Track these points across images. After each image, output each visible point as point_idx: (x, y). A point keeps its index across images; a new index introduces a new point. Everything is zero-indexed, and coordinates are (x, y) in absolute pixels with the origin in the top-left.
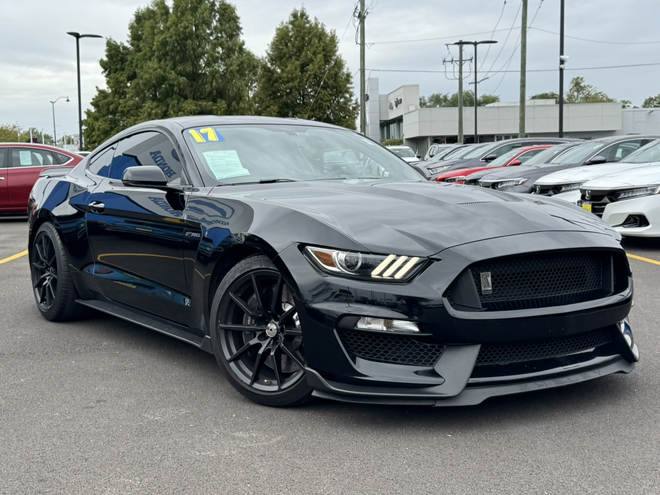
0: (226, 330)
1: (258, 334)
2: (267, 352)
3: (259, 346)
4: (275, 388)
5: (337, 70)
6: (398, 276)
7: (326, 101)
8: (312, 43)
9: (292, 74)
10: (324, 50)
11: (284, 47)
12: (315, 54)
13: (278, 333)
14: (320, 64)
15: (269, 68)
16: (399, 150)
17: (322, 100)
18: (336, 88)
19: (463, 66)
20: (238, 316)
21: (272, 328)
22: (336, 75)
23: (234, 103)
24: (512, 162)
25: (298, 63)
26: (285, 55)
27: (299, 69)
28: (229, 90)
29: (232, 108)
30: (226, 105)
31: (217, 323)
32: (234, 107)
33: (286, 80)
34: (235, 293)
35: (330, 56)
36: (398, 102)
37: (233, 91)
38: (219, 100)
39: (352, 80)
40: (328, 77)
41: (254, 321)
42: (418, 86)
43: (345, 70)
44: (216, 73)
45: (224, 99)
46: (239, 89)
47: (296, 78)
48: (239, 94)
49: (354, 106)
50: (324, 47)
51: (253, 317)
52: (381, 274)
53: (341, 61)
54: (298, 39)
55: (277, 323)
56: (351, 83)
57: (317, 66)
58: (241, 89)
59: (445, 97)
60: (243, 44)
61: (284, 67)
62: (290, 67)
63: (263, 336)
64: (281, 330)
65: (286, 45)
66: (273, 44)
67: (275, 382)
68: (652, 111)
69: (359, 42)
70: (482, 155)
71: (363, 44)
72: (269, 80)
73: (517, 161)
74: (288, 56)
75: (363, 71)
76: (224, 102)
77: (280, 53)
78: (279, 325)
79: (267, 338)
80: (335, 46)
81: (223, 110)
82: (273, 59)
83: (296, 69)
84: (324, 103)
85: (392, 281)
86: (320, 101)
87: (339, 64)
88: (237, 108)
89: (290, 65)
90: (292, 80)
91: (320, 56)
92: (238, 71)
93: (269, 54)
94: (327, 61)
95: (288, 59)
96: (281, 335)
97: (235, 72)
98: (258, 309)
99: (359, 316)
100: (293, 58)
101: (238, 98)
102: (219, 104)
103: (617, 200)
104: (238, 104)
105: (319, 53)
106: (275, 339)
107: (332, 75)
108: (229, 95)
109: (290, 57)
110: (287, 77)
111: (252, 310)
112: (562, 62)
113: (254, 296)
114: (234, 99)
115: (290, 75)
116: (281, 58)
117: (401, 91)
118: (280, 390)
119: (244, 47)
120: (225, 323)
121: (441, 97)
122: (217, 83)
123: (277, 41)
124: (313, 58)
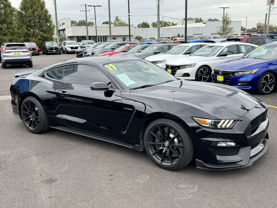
0: (150, 144)
1: (162, 145)
2: (166, 151)
3: (163, 150)
4: (170, 164)
5: (46, 13)
6: (228, 126)
7: (43, 24)
8: (36, 3)
9: (30, 15)
10: (41, 6)
11: (26, 5)
12: (38, 7)
13: (169, 145)
14: (40, 11)
15: (20, 12)
16: (72, 42)
17: (42, 24)
18: (46, 20)
19: (87, 13)
20: (154, 139)
21: (167, 143)
22: (46, 15)
23: (9, 25)
24: (124, 50)
25: (32, 10)
26: (26, 7)
27: (32, 13)
28: (7, 20)
29: (9, 27)
30: (6, 26)
31: (147, 142)
32: (10, 27)
33: (28, 16)
34: (152, 132)
35: (43, 8)
36: (63, 24)
37: (9, 20)
38: (4, 24)
39: (51, 17)
40: (43, 16)
41: (159, 141)
42: (70, 18)
43: (49, 14)
44: (2, 14)
45: (5, 24)
46: (11, 20)
47: (32, 16)
48: (11, 22)
49: (53, 26)
50: (41, 5)
51: (159, 140)
52: (221, 126)
53: (47, 10)
54: (31, 2)
55: (168, 141)
56: (51, 18)
57: (39, 12)
58: (12, 20)
59: (75, 21)
60: (10, 3)
61: (26, 12)
62: (29, 12)
63: (164, 146)
64: (170, 144)
65: (27, 4)
66: (21, 3)
67: (170, 162)
68: (143, 29)
69: (54, 4)
70: (111, 47)
71: (55, 5)
72: (21, 16)
73: (125, 50)
74: (28, 8)
75: (56, 14)
76: (6, 24)
77: (25, 6)
78: (169, 142)
79: (165, 146)
80: (45, 5)
81: (5, 27)
82: (21, 9)
83: (31, 13)
84: (43, 25)
85: (226, 128)
86: (41, 24)
87: (46, 11)
88: (11, 27)
89: (29, 11)
90: (30, 17)
91: (40, 8)
92: (10, 13)
93: (20, 7)
94: (42, 10)
95: (28, 9)
96: (170, 146)
97: (9, 14)
98: (161, 137)
99: (218, 142)
100: (30, 9)
101: (11, 23)
102: (4, 25)
103: (180, 69)
104: (11, 25)
105: (39, 7)
106: (168, 147)
107: (44, 15)
108: (7, 22)
109: (29, 8)
110: (28, 15)
111: (159, 137)
112: (129, 16)
113: (159, 132)
114: (9, 23)
115: (29, 15)
116: (25, 9)
117: (64, 20)
118: (172, 165)
119: (11, 4)
120: (149, 142)
121: (74, 21)
122: (3, 17)
123: (23, 2)
124: (37, 9)
